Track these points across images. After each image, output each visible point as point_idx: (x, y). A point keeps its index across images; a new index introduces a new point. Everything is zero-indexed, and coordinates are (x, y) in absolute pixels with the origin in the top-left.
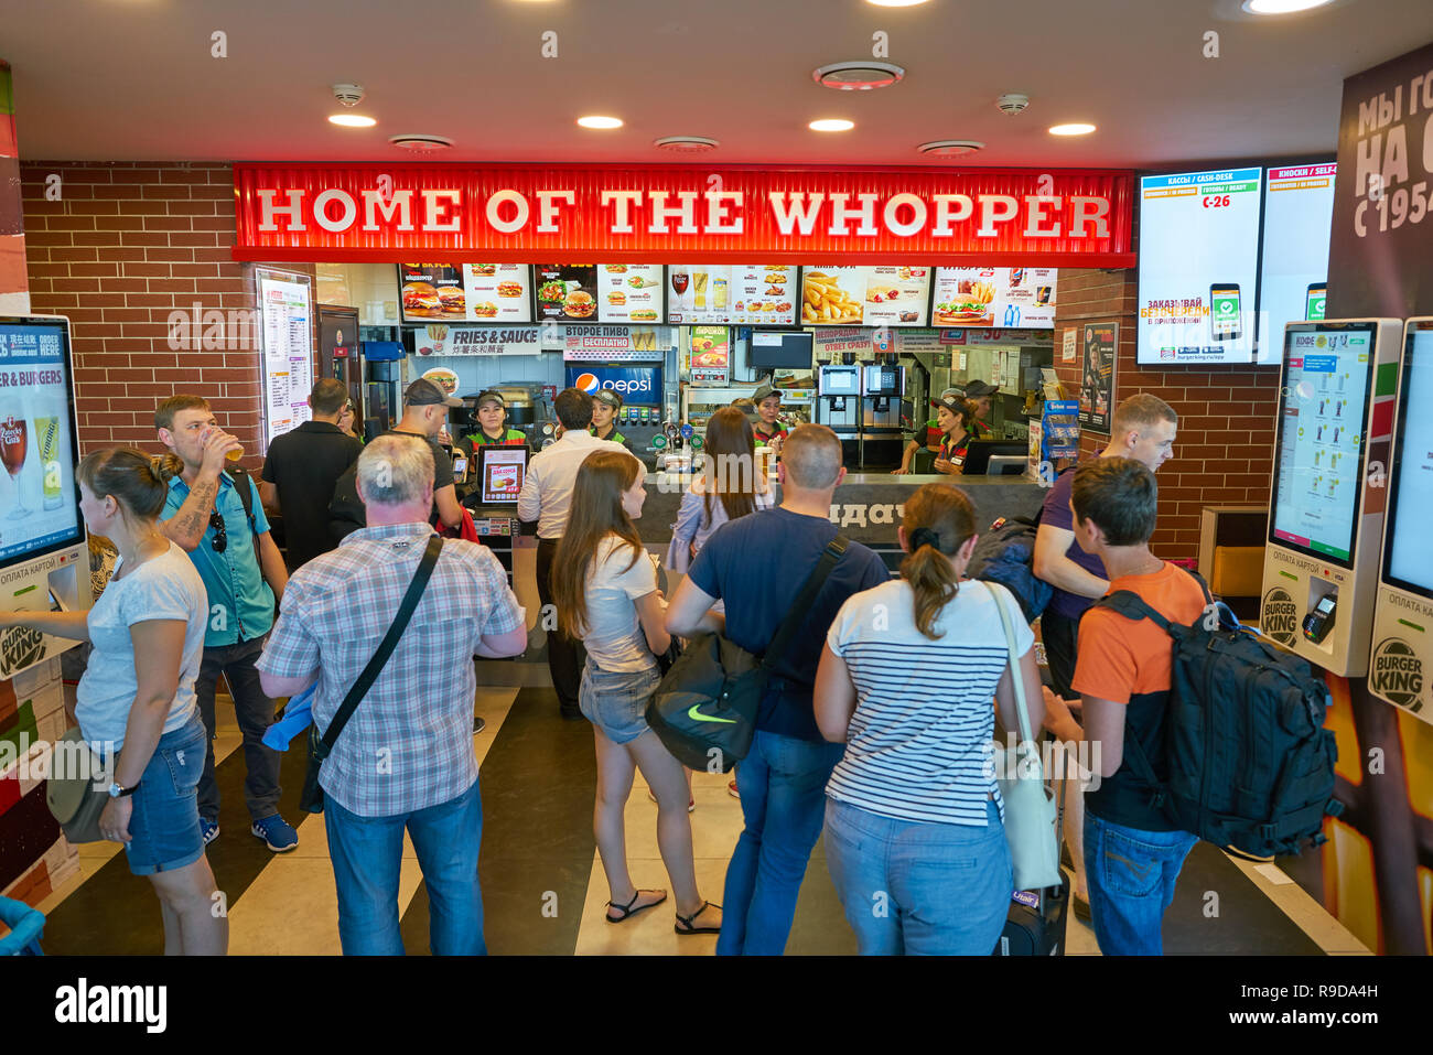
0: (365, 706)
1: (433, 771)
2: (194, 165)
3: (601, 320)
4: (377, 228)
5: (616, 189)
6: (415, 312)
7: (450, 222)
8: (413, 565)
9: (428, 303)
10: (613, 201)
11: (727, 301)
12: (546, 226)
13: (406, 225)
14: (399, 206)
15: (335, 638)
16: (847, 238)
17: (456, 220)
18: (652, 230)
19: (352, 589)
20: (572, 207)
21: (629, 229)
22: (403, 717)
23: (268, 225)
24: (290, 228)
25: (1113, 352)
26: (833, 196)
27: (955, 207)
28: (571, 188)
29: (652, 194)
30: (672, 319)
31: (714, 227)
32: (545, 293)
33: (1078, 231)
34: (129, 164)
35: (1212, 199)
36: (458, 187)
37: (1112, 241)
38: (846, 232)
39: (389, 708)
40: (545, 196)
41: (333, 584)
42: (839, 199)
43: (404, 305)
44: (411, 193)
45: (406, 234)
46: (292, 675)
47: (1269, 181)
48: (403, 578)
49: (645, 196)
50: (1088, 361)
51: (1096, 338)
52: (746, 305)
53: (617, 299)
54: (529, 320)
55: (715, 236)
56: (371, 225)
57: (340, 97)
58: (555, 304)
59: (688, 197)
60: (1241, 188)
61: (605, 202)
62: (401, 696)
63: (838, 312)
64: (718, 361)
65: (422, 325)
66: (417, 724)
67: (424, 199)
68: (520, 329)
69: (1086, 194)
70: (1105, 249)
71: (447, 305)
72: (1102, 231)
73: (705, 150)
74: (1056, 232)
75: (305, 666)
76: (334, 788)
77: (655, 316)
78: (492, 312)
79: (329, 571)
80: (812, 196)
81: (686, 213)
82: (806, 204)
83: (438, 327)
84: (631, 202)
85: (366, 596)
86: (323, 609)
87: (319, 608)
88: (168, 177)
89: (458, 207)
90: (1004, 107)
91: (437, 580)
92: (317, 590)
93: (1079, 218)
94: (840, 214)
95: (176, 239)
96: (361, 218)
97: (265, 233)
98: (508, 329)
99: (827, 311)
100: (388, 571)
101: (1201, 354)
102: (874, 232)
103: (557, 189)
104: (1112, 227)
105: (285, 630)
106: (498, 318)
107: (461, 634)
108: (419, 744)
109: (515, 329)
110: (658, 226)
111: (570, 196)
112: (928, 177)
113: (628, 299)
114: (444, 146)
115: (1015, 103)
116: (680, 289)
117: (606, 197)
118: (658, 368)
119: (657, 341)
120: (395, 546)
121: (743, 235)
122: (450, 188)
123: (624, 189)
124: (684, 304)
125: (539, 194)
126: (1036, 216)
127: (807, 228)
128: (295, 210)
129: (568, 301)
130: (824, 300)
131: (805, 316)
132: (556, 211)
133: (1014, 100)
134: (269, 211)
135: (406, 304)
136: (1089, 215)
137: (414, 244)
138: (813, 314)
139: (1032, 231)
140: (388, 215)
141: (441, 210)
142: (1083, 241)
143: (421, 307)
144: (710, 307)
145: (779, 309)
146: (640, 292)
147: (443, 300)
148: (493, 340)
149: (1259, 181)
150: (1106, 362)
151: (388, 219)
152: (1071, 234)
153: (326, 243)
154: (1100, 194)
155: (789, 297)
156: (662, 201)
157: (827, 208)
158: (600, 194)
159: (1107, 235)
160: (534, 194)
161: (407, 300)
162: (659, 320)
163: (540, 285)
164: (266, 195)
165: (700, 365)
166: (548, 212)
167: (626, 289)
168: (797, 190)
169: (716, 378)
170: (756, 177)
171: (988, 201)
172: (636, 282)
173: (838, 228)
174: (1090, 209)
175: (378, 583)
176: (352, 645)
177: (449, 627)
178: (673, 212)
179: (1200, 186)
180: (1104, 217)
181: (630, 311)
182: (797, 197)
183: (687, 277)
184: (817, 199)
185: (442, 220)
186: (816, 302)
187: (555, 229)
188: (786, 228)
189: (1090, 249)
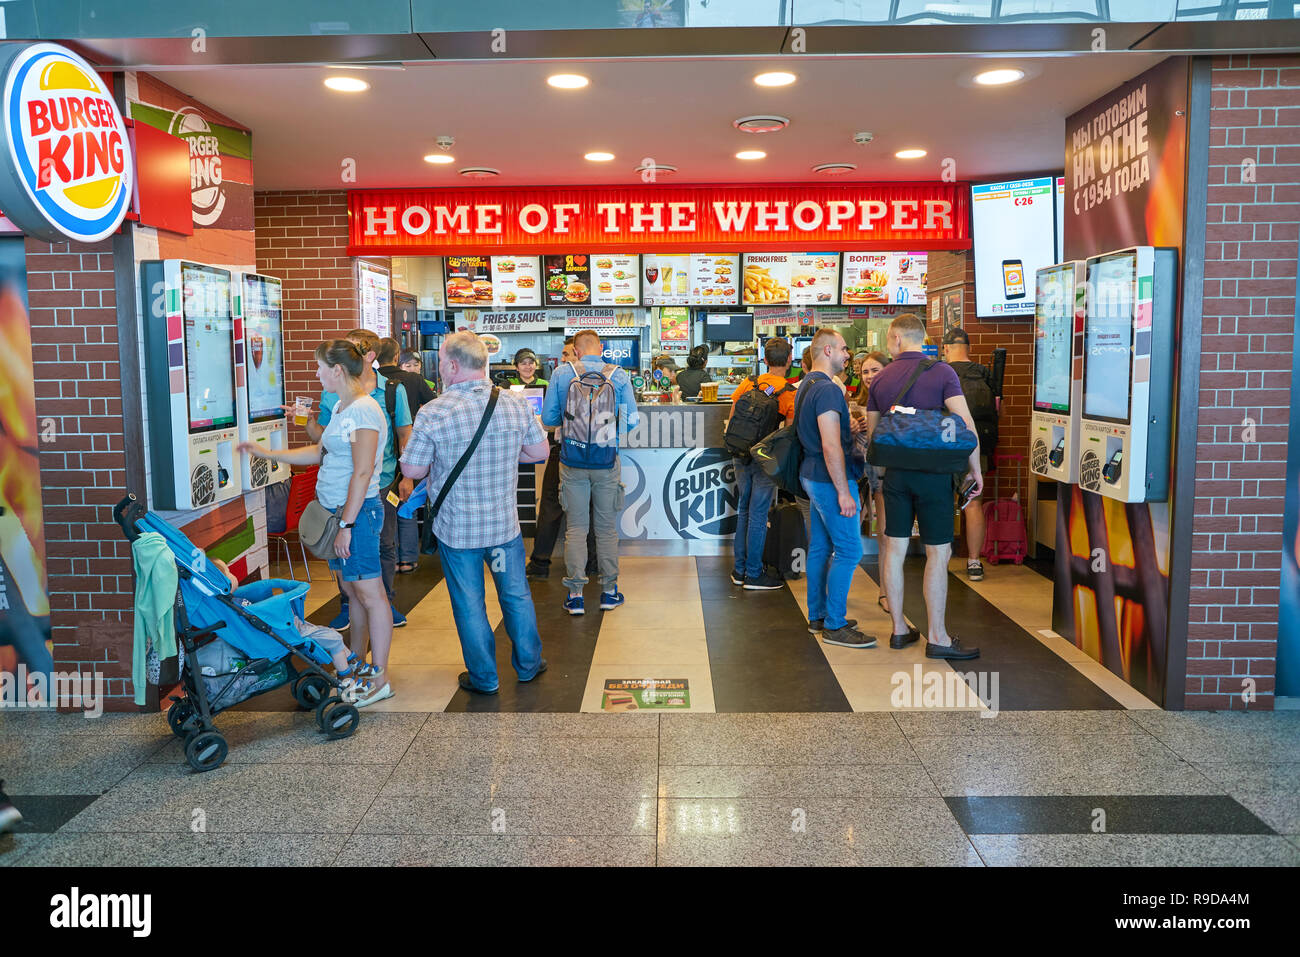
0: (459, 482)
1: (495, 523)
2: (321, 192)
3: (593, 304)
4: (445, 232)
5: (608, 202)
6: (456, 300)
7: (494, 227)
8: (486, 402)
9: (465, 293)
10: (605, 211)
11: (687, 288)
12: (560, 228)
13: (464, 229)
14: (459, 216)
15: (446, 442)
16: (769, 232)
17: (499, 226)
18: (632, 229)
19: (454, 414)
20: (578, 215)
21: (617, 230)
22: (479, 489)
23: (371, 231)
24: (385, 233)
25: (960, 310)
26: (757, 204)
27: (842, 210)
28: (576, 202)
29: (632, 205)
30: (647, 302)
31: (675, 227)
32: (552, 285)
33: (930, 225)
34: (277, 193)
35: (1020, 200)
36: (499, 203)
37: (955, 231)
38: (767, 228)
39: (472, 483)
40: (559, 208)
41: (443, 413)
42: (762, 206)
43: (448, 294)
44: (468, 208)
45: (463, 236)
46: (420, 465)
47: (1058, 186)
48: (481, 408)
49: (628, 207)
50: (946, 319)
51: (950, 301)
52: (701, 291)
53: (605, 288)
54: (539, 304)
55: (676, 233)
56: (440, 230)
57: (441, 144)
58: (559, 292)
59: (657, 207)
60: (1039, 191)
61: (600, 211)
62: (479, 476)
63: (770, 295)
64: (682, 336)
65: (460, 309)
66: (487, 493)
67: (476, 212)
68: (532, 312)
69: (935, 199)
70: (950, 236)
71: (480, 294)
72: (947, 224)
73: (668, 174)
74: (914, 225)
75: (427, 460)
76: (440, 533)
77: (634, 300)
78: (513, 299)
79: (441, 406)
80: (743, 204)
81: (656, 218)
82: (739, 210)
83: (472, 311)
84: (618, 211)
85: (462, 418)
86: (439, 426)
87: (437, 426)
88: (303, 200)
89: (499, 216)
90: (858, 141)
91: (498, 409)
92: (435, 417)
93: (931, 215)
94: (763, 216)
95: (307, 242)
96: (433, 226)
97: (368, 237)
98: (524, 312)
99: (762, 294)
100: (473, 405)
101: (1020, 308)
102: (787, 228)
103: (567, 203)
104: (954, 222)
105: (416, 440)
106: (517, 303)
107: (512, 441)
108: (488, 506)
109: (529, 312)
110: (637, 227)
111: (576, 208)
112: (823, 190)
113: (613, 288)
114: (493, 175)
115: (864, 138)
116: (652, 279)
117: (601, 207)
118: (636, 340)
119: (635, 320)
120: (475, 391)
121: (696, 232)
122: (494, 203)
123: (613, 202)
124: (656, 292)
125: (555, 207)
126: (899, 215)
127: (740, 226)
128: (389, 221)
129: (569, 290)
130: (759, 286)
131: (746, 298)
132: (567, 218)
133: (863, 136)
134: (371, 221)
135: (449, 294)
136: (937, 213)
137: (469, 242)
138: (752, 297)
139: (897, 225)
140: (452, 222)
141: (488, 219)
142: (935, 232)
143: (460, 296)
144: (675, 293)
145: (726, 293)
146: (623, 282)
147: (476, 290)
148: (513, 320)
149: (1051, 187)
150: (957, 317)
151: (452, 225)
152: (925, 227)
153: (409, 242)
154: (945, 199)
155: (734, 284)
156: (640, 211)
157: (753, 212)
158: (597, 207)
159: (950, 226)
160: (552, 207)
161: (450, 291)
162: (637, 303)
163: (548, 279)
164: (370, 211)
165: (667, 338)
166: (561, 219)
167: (612, 280)
168: (732, 200)
169: (679, 348)
170: (705, 193)
171: (866, 205)
172: (619, 275)
173: (762, 226)
174: (938, 209)
175: (468, 411)
176: (456, 445)
177: (506, 436)
178: (647, 217)
179: (1011, 191)
180: (948, 214)
181: (614, 297)
182: (732, 205)
183: (657, 270)
184: (746, 206)
185: (489, 225)
186: (754, 288)
187: (566, 230)
188: (725, 225)
189: (940, 236)
